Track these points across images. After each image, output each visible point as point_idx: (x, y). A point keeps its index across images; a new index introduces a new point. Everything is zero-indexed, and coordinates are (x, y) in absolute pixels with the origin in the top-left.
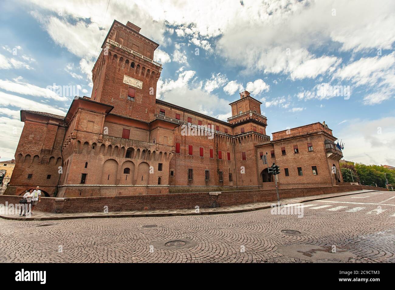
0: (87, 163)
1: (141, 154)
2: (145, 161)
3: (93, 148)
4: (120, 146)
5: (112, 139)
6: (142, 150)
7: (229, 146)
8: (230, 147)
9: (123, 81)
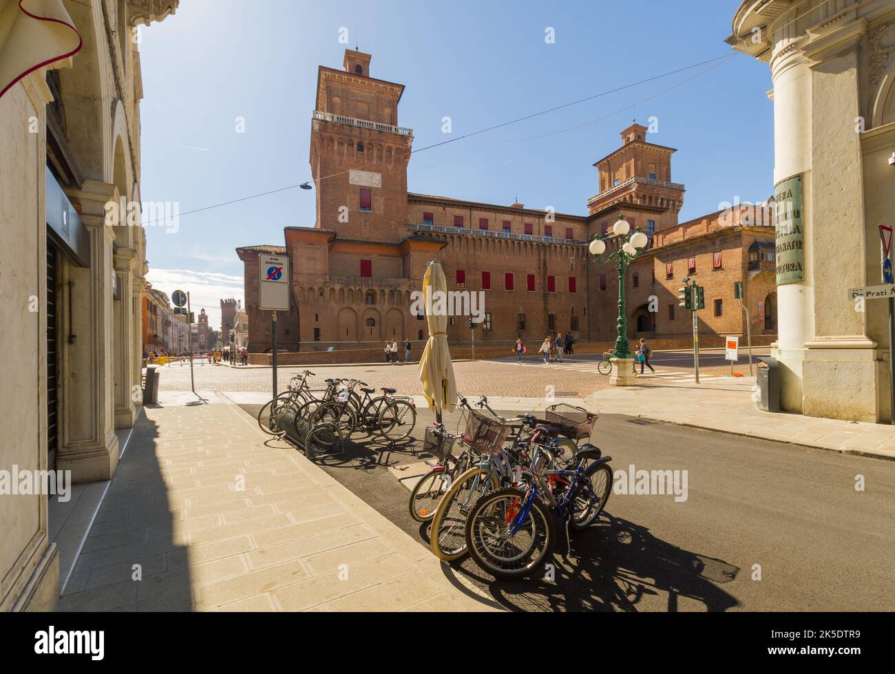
0: (317, 315)
1: (386, 297)
2: (395, 307)
3: (321, 295)
4: (355, 288)
5: (342, 280)
6: (387, 291)
7: (574, 263)
8: (576, 267)
9: (348, 182)
